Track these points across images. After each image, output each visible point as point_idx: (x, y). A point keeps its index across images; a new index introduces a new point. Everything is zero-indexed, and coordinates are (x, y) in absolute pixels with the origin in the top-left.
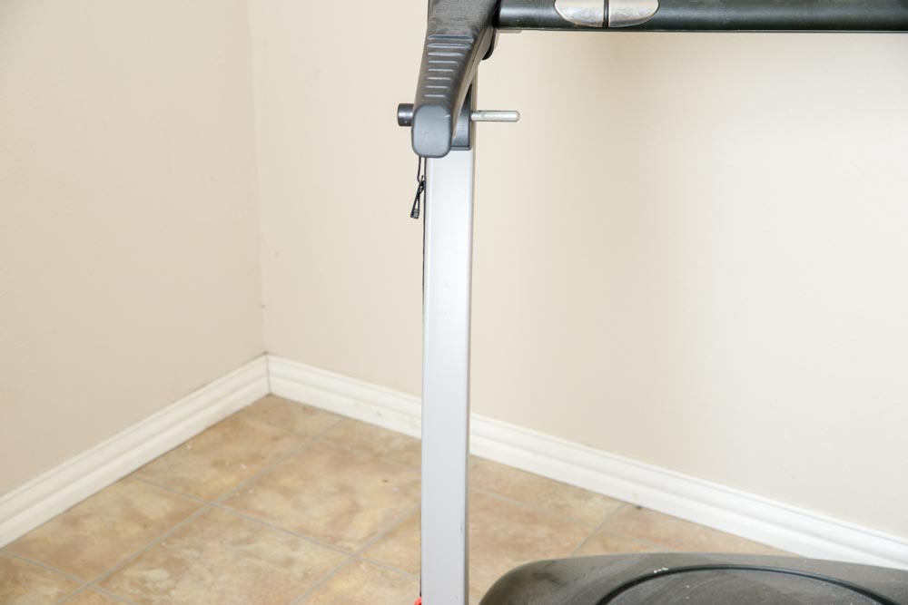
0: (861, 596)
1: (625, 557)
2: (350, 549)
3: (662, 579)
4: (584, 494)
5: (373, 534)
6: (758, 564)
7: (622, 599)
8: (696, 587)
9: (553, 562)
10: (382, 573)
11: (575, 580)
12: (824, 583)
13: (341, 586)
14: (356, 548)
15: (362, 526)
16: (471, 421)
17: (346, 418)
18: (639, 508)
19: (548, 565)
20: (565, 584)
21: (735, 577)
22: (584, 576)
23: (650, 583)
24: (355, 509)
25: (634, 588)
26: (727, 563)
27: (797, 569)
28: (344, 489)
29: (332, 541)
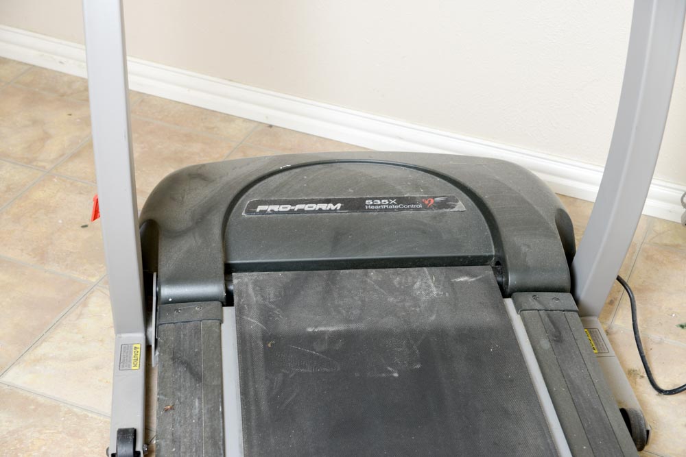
0: (429, 175)
1: (259, 159)
2: (44, 167)
3: (286, 173)
4: (228, 118)
5: (62, 155)
6: (356, 158)
7: (256, 189)
8: (311, 177)
9: (204, 165)
10: (72, 184)
11: (221, 177)
12: (403, 168)
13: (39, 195)
14: (48, 166)
15: (52, 149)
16: (128, 63)
17: (33, 67)
18: (271, 126)
19: (200, 168)
20: (213, 181)
21: (340, 168)
22: (228, 174)
23: (277, 176)
24: (46, 137)
25: (266, 181)
26: (334, 159)
27: (383, 159)
28: (35, 122)
29: (29, 162)
